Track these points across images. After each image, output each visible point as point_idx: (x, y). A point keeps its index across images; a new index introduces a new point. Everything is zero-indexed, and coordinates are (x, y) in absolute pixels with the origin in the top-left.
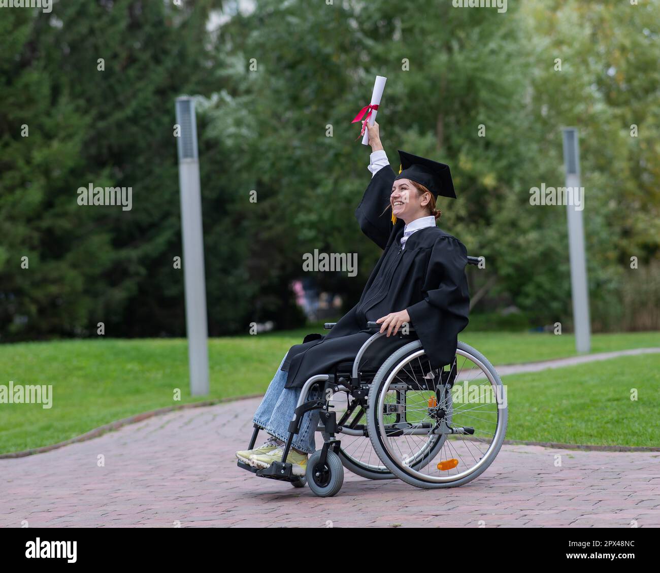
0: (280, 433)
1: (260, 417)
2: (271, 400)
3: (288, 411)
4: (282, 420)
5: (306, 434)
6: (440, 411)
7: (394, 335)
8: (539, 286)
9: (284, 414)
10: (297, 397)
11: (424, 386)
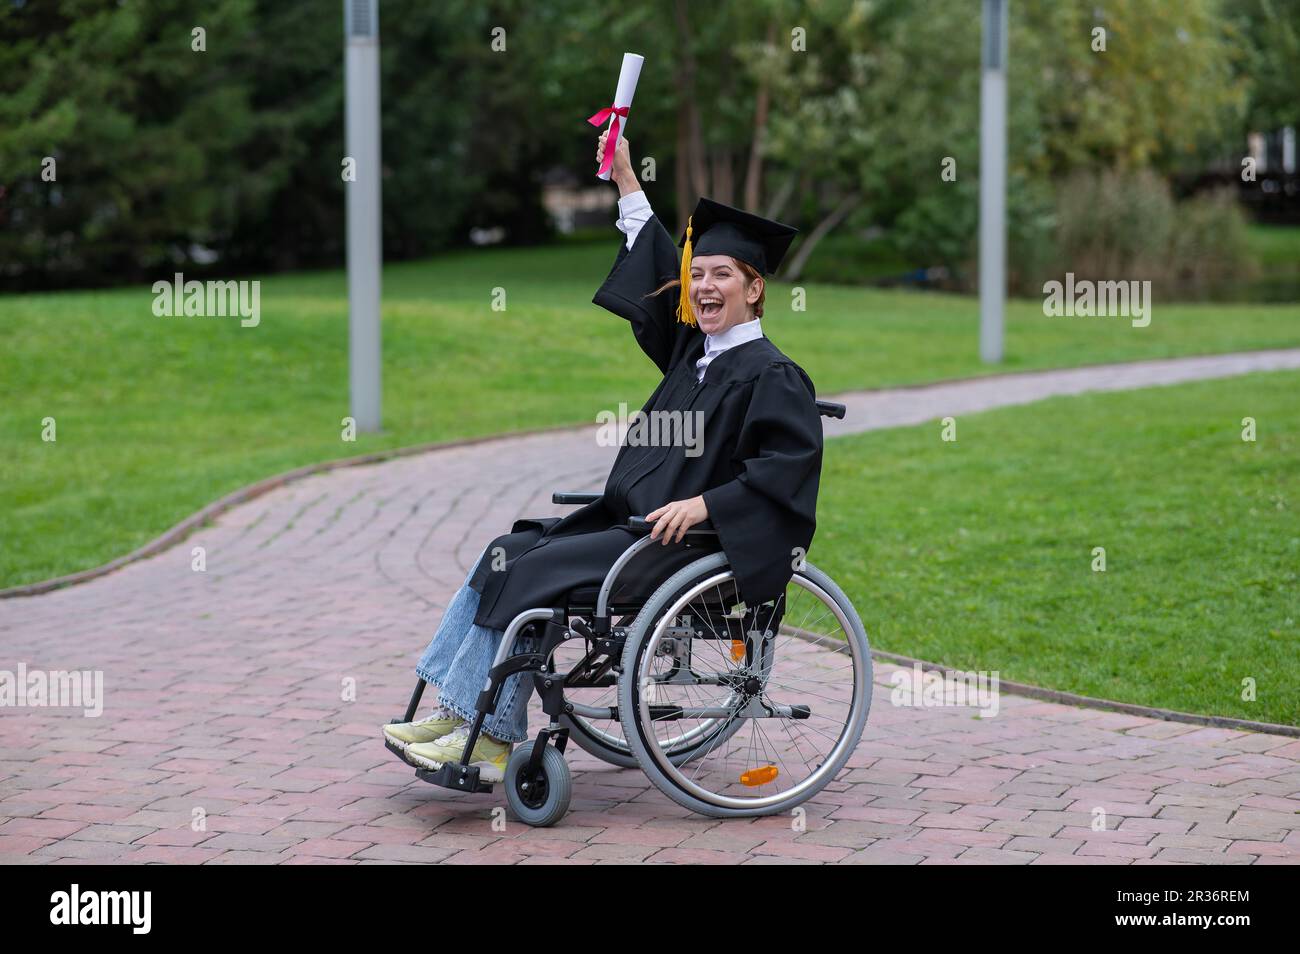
0: (462, 705)
1: (428, 665)
2: (450, 636)
3: (478, 667)
4: (467, 683)
5: (509, 710)
6: (750, 682)
7: (677, 542)
8: (925, 216)
9: (470, 672)
10: (495, 643)
11: (725, 633)
